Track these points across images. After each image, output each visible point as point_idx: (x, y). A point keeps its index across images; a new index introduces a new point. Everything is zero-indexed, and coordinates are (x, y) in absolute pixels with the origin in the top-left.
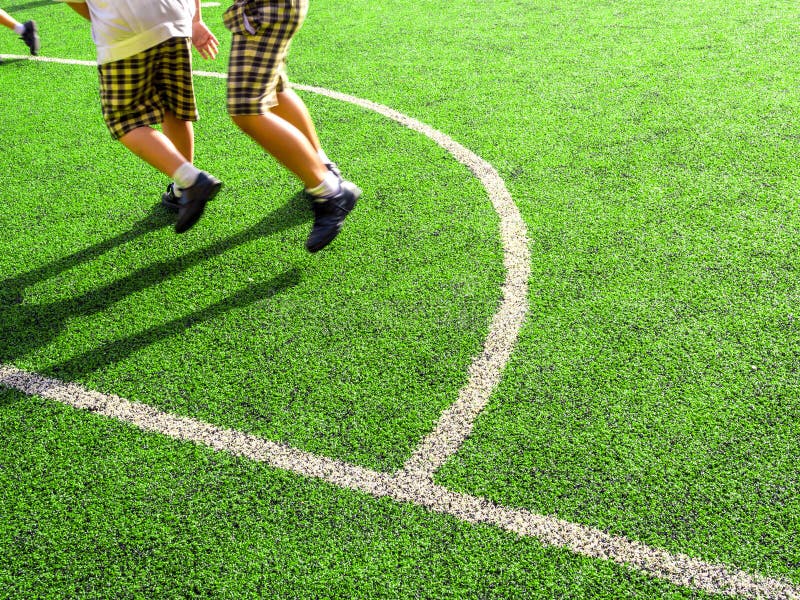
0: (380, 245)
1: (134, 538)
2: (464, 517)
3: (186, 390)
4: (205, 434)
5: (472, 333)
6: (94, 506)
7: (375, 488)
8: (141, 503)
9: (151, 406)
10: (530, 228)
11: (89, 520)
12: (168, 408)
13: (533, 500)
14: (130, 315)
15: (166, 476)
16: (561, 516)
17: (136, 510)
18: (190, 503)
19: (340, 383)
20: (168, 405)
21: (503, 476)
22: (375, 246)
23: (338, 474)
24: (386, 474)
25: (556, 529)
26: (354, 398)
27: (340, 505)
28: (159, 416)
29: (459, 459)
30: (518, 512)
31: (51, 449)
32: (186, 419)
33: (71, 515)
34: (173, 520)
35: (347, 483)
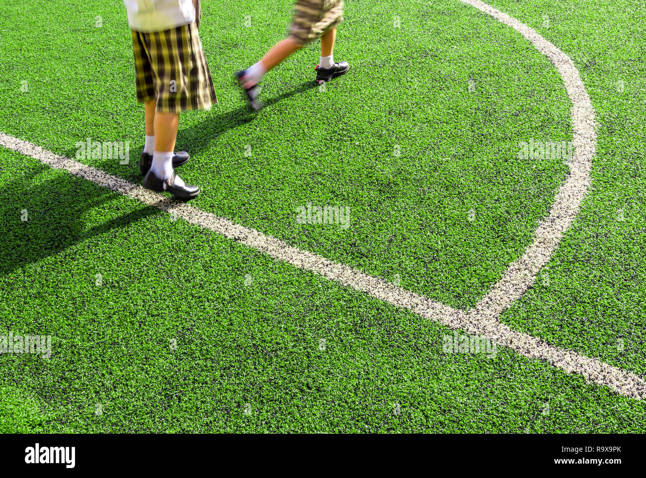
0: (469, 121)
1: (265, 341)
2: (522, 352)
3: (308, 230)
4: (321, 266)
5: (541, 201)
6: (236, 314)
7: (452, 321)
8: (270, 315)
9: (281, 240)
10: (598, 114)
11: (232, 324)
12: (293, 242)
13: (581, 344)
14: (268, 167)
15: (290, 296)
16: (604, 360)
17: (266, 320)
18: (307, 319)
19: (429, 233)
20: (293, 240)
21: (557, 322)
22: (465, 123)
23: (422, 307)
24: (461, 311)
25: (599, 370)
26: (439, 247)
27: (423, 332)
28: (286, 249)
29: (522, 304)
30: (568, 353)
31: (206, 267)
32: (307, 253)
33: (219, 319)
34: (294, 331)
35: (429, 315)
